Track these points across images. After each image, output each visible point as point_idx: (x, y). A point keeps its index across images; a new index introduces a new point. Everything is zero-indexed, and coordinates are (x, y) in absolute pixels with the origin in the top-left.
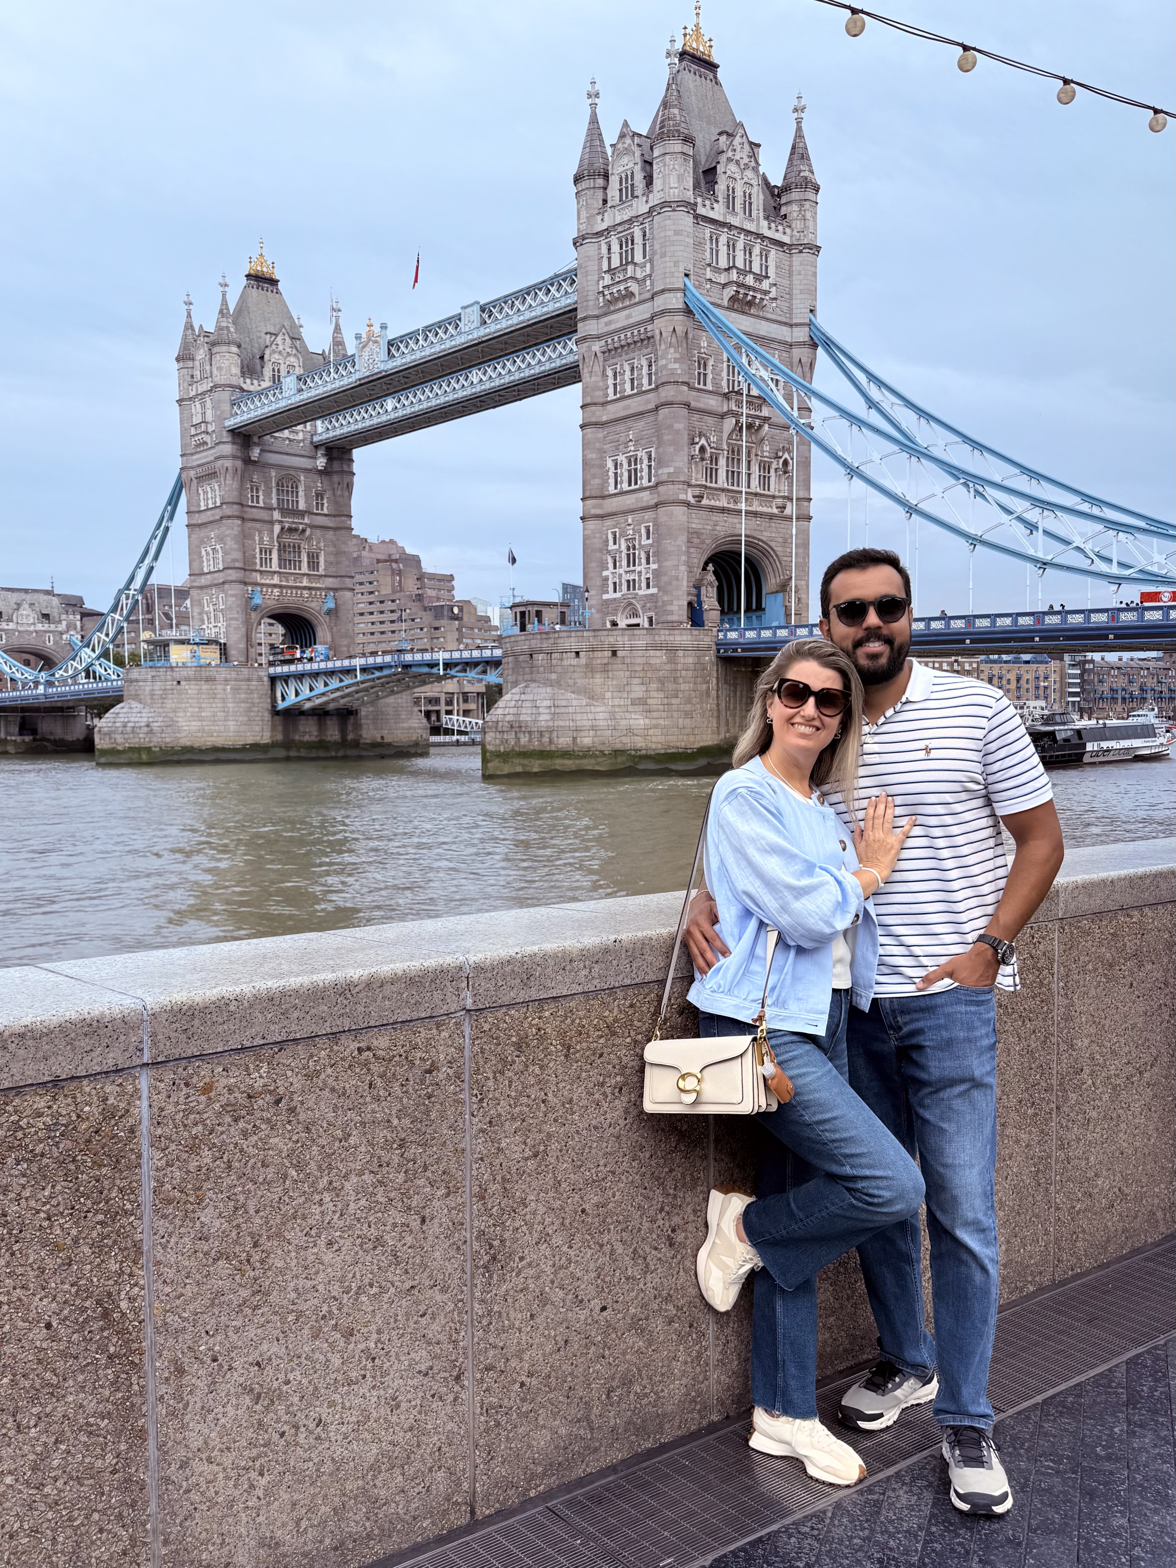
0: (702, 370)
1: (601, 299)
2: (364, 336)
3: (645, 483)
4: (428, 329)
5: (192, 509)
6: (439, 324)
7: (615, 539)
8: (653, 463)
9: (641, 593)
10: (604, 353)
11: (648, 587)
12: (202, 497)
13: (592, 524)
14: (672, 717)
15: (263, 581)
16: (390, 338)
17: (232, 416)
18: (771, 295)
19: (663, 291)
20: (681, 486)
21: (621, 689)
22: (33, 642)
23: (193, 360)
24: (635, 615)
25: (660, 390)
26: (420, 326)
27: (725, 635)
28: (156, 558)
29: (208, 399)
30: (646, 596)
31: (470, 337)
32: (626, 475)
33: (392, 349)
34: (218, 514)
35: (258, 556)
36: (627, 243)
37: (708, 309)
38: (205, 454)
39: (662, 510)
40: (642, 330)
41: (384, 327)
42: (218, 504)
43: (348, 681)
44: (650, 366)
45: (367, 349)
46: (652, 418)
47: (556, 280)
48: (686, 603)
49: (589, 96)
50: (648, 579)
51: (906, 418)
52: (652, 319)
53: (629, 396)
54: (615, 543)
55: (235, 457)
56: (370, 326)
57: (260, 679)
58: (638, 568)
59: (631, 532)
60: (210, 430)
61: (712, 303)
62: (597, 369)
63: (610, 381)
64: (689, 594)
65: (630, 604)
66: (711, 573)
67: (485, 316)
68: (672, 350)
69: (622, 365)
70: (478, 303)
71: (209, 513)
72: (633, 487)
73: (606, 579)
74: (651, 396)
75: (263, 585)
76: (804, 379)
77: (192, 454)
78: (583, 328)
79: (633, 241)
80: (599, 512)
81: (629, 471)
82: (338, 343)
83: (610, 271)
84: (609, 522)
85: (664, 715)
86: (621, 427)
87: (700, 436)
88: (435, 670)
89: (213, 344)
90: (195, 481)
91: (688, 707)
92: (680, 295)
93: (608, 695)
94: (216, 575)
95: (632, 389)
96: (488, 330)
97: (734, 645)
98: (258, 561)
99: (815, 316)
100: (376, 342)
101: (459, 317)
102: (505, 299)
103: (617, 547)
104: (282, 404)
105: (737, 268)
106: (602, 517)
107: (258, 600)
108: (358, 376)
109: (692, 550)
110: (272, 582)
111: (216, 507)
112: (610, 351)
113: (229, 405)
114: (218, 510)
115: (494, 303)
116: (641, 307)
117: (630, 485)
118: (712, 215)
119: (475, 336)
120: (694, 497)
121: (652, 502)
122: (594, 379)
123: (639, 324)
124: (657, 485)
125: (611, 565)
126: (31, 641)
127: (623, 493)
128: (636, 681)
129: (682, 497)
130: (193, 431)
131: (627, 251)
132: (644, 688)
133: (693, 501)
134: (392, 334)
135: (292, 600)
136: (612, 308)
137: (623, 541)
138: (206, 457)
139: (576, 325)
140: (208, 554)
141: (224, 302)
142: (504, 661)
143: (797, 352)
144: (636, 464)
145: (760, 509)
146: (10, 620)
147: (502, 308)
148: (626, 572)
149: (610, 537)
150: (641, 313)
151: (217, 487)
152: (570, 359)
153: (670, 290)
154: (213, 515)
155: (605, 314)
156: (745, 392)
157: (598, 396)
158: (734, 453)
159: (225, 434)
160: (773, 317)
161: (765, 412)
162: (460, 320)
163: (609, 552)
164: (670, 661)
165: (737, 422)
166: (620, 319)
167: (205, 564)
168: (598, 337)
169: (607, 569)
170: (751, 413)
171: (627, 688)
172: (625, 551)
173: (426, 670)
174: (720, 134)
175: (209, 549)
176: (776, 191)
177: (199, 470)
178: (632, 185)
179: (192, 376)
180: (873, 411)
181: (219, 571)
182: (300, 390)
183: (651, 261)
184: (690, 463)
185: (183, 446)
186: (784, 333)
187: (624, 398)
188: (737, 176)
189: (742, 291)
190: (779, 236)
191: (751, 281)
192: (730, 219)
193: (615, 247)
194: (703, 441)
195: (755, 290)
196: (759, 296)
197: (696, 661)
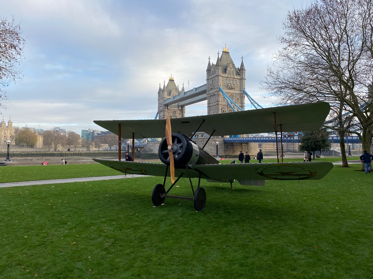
0: (224, 99)
1: (209, 89)
4: (190, 91)
5: (159, 116)
10: (210, 96)
16: (185, 92)
17: (165, 102)
18: (237, 87)
19: (216, 88)
23: (160, 94)
29: (162, 100)
31: (194, 93)
33: (185, 94)
45: (182, 93)
46: (216, 106)
47: (205, 85)
55: (165, 109)
60: (162, 104)
62: (209, 98)
63: (211, 100)
67: (196, 90)
68: (218, 97)
69: (212, 98)
70: (195, 88)
71: (162, 117)
74: (216, 103)
77: (159, 108)
78: (207, 93)
79: (213, 80)
83: (211, 84)
86: (212, 107)
89: (163, 91)
90: (160, 112)
92: (219, 89)
96: (196, 92)
97: (226, 141)
101: (193, 90)
102: (199, 87)
104: (171, 101)
105: (230, 84)
108: (180, 97)
113: (165, 100)
115: (197, 88)
118: (225, 76)
122: (209, 100)
123: (214, 92)
130: (160, 104)
131: (213, 82)
136: (211, 90)
138: (161, 108)
143: (241, 95)
150: (214, 91)
151: (163, 113)
152: (206, 96)
157: (209, 102)
158: (229, 111)
159: (164, 105)
160: (237, 90)
166: (211, 92)
168: (209, 94)
174: (227, 64)
177: (160, 110)
178: (213, 72)
179: (160, 96)
182: (173, 99)
183: (215, 84)
185: (159, 106)
186: (239, 92)
187: (213, 103)
188: (230, 70)
189: (231, 87)
190: (238, 78)
191: (232, 85)
192: (229, 76)
193: (211, 81)
194: (224, 109)
195: (233, 86)
196: (234, 87)
197: (220, 143)
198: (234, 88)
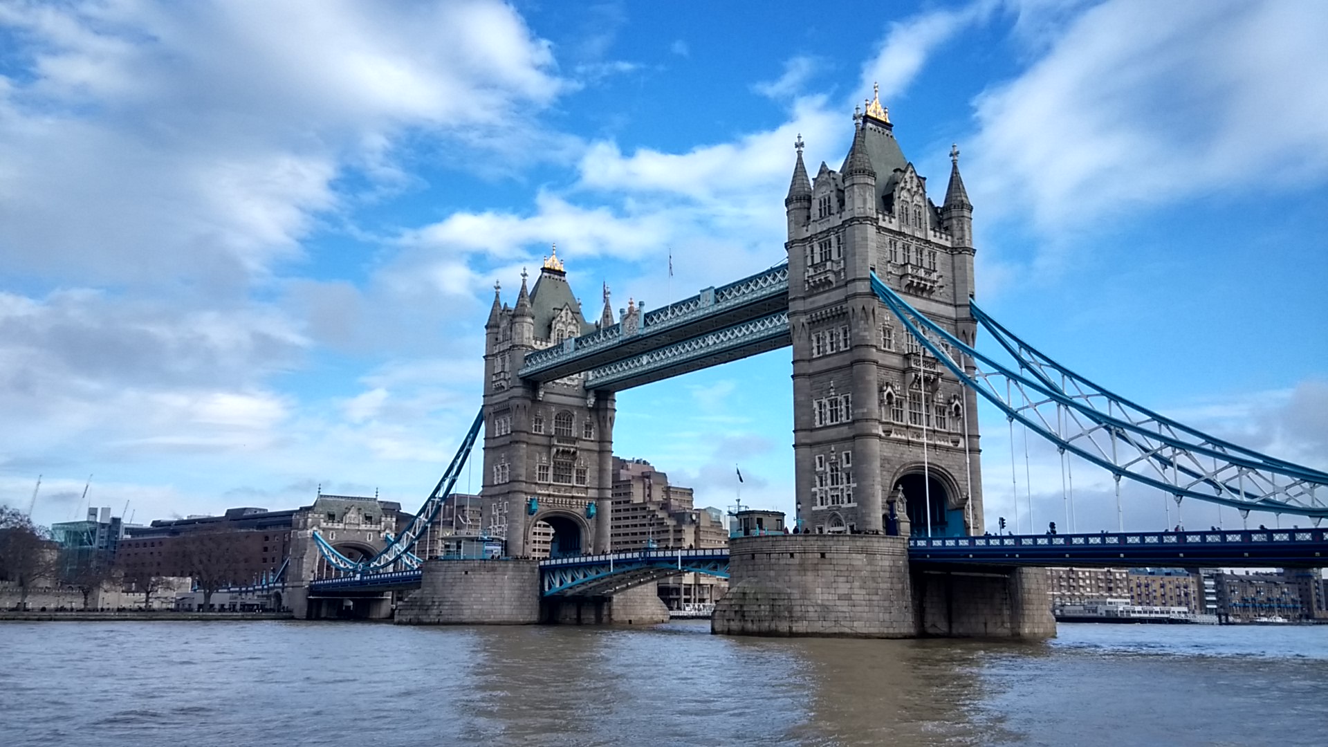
0: (887, 338)
1: (807, 285)
2: (627, 311)
3: (844, 420)
4: (675, 306)
5: (489, 436)
6: (684, 302)
7: (821, 462)
8: (850, 405)
9: (843, 506)
10: (809, 323)
11: (849, 502)
12: (497, 427)
13: (805, 451)
14: (873, 611)
15: (539, 492)
16: (646, 312)
17: (524, 367)
18: (938, 284)
19: (854, 280)
20: (873, 423)
21: (828, 586)
22: (357, 539)
23: (499, 327)
24: (841, 525)
25: (854, 351)
26: (670, 304)
27: (916, 543)
28: (457, 473)
29: (507, 356)
30: (848, 508)
31: (707, 312)
32: (829, 413)
33: (648, 320)
34: (507, 440)
35: (537, 472)
36: (825, 246)
37: (889, 293)
38: (501, 395)
39: (858, 441)
40: (839, 307)
41: (641, 304)
42: (509, 432)
43: (603, 573)
44: (845, 333)
45: (629, 320)
46: (848, 371)
47: (772, 272)
48: (881, 516)
49: (797, 146)
50: (849, 495)
51: (1054, 376)
52: (846, 300)
53: (830, 355)
54: (821, 466)
55: (524, 397)
56: (631, 303)
57: (532, 570)
58: (841, 487)
59: (834, 458)
60: (507, 378)
61: (892, 289)
62: (804, 335)
63: (815, 344)
64: (883, 508)
65: (835, 515)
66: (901, 492)
67: (719, 297)
68: (862, 322)
69: (823, 332)
70: (711, 288)
71: (502, 439)
72: (835, 423)
73: (815, 494)
74: (846, 355)
75: (540, 494)
76: (968, 344)
77: (492, 395)
78: (793, 307)
79: (830, 247)
80: (808, 441)
81: (831, 411)
82: (607, 315)
83: (813, 265)
84: (816, 450)
85: (867, 609)
86: (824, 378)
87: (887, 385)
88: (674, 566)
89: (514, 316)
90: (492, 415)
91: (887, 604)
92: (867, 283)
93: (819, 590)
94: (503, 486)
95: (832, 350)
96: (720, 307)
97: (922, 551)
98: (537, 476)
99: (973, 299)
100: (635, 315)
101: (698, 297)
102: (733, 285)
103: (823, 469)
104: (564, 358)
105: (911, 264)
106: (811, 445)
107: (534, 507)
108: (621, 338)
109: (884, 473)
110: (547, 492)
111: (507, 435)
112: (814, 322)
113: (523, 359)
114: (508, 437)
115: (725, 288)
116: (838, 291)
117: (832, 421)
118: (890, 227)
119: (711, 310)
120: (884, 431)
121: (851, 435)
122: (801, 342)
123: (836, 303)
124: (854, 422)
125: (818, 483)
126: (354, 538)
127: (826, 427)
128: (841, 579)
129: (875, 431)
130: (494, 378)
131: (825, 252)
132: (848, 585)
133: (883, 435)
134: (646, 310)
135: (561, 507)
136: (815, 292)
137: (827, 464)
138: (502, 397)
139: (787, 304)
140: (498, 470)
141: (524, 287)
142: (731, 559)
143: (961, 325)
144: (836, 406)
145: (938, 443)
146: (341, 521)
147: (731, 292)
148: (831, 489)
149: (817, 461)
150: (837, 295)
151: (509, 420)
152: (783, 328)
153: (860, 279)
154: (504, 441)
155: (810, 296)
156: (922, 354)
157: (806, 355)
158: (915, 398)
159: (518, 380)
160: (941, 299)
161: (939, 369)
162: (699, 299)
163: (816, 473)
164: (870, 564)
165: (916, 376)
166: (821, 300)
167: (495, 478)
168: (805, 313)
169: (815, 486)
170: (928, 369)
171: (834, 585)
172: (829, 473)
173: (668, 565)
174: (895, 171)
175: (499, 466)
176: (939, 211)
177: (497, 406)
178: (829, 206)
179: (497, 339)
180: (1025, 370)
181: (506, 483)
182: (577, 349)
183: (844, 259)
184: (880, 406)
185: (486, 389)
186: (950, 312)
187: (825, 356)
188: (909, 200)
189: (916, 280)
190: (942, 242)
191: (922, 273)
192: (905, 230)
193: (817, 249)
194: (889, 389)
195: (925, 280)
196: (929, 284)
197: (892, 564)
198: (931, 291)
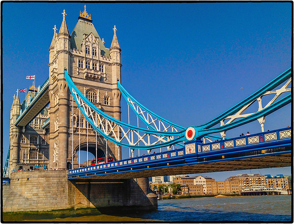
10: (54, 93)
13: (51, 141)
14: (48, 199)
20: (64, 128)
21: (29, 190)
25: (59, 101)
39: (59, 135)
55: (16, 132)
78: (50, 88)
83: (52, 71)
85: (45, 199)
86: (57, 113)
92: (63, 75)
104: (20, 117)
109: (70, 147)
113: (16, 119)
122: (52, 101)
128: (34, 188)
129: (64, 131)
133: (71, 132)
150: (57, 81)
153: (60, 74)
155: (53, 83)
164: (47, 181)
171: (32, 190)
186: (110, 86)
188: (90, 45)
192: (87, 56)
197: (58, 181)
